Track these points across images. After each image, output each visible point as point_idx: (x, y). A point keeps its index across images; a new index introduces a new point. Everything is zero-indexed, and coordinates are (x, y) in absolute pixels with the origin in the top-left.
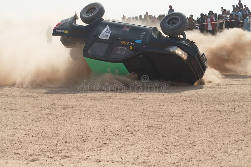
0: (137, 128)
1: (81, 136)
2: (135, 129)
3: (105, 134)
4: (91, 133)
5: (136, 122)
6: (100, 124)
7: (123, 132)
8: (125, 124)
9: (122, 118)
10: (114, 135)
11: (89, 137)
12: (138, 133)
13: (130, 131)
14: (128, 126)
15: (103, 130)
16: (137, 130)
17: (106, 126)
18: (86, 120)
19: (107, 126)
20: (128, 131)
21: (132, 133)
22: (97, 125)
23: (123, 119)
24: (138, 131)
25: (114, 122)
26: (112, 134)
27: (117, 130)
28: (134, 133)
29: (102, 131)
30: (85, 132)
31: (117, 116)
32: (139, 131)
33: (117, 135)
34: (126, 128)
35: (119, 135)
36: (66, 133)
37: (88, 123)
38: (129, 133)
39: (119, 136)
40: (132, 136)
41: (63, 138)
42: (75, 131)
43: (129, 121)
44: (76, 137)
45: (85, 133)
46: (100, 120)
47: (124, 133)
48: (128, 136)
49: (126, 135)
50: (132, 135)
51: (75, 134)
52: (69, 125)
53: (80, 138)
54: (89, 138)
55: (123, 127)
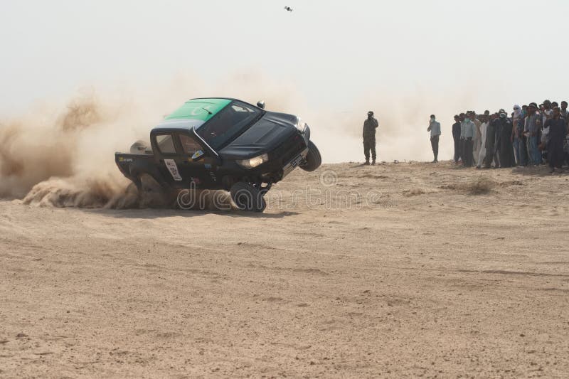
0: (553, 357)
1: (422, 368)
2: (549, 360)
3: (478, 369)
4: (447, 363)
5: (551, 343)
6: (469, 343)
7: (520, 366)
8: (527, 348)
9: (521, 333)
10: (498, 371)
11: (440, 372)
12: (554, 371)
13: (536, 364)
14: (533, 352)
15: (474, 359)
16: (552, 363)
17: (483, 348)
18: (438, 332)
19: (484, 350)
20: (532, 364)
21: (540, 370)
22: (462, 346)
23: (522, 336)
24: (555, 364)
25: (501, 340)
26: (495, 370)
27: (507, 361)
28: (546, 369)
29: (472, 361)
30: (433, 360)
31: (508, 327)
32: (556, 366)
33: (506, 371)
34: (528, 357)
35: (509, 371)
36: (388, 359)
37: (442, 340)
38: (534, 368)
39: (510, 373)
40: (539, 376)
41: (381, 372)
42: (410, 357)
43: (535, 341)
44: (411, 371)
45: (433, 364)
46: (469, 335)
47: (521, 368)
48: (531, 374)
49: (526, 374)
50: (539, 373)
51: (409, 365)
52: (398, 342)
53: (420, 374)
54: (441, 375)
55: (520, 354)
